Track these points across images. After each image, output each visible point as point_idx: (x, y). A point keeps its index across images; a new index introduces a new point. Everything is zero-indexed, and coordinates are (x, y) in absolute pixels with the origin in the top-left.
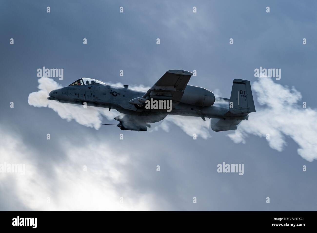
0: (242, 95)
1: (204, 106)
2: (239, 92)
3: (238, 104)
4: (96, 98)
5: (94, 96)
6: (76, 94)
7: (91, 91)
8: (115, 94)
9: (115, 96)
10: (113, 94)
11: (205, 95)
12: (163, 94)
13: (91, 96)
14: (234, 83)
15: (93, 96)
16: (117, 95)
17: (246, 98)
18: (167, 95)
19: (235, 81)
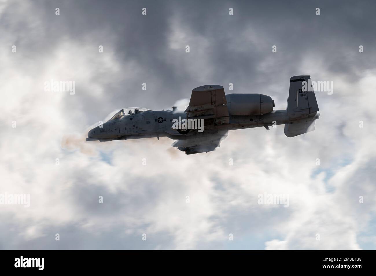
0: (301, 94)
1: (262, 114)
2: (297, 91)
3: (298, 106)
4: (139, 129)
5: (137, 128)
6: (115, 130)
7: (133, 122)
8: (160, 120)
9: (161, 122)
10: (159, 121)
11: (261, 102)
12: (203, 113)
13: (133, 128)
14: (291, 81)
15: (135, 127)
16: (163, 121)
17: (306, 97)
18: (208, 114)
19: (292, 80)
